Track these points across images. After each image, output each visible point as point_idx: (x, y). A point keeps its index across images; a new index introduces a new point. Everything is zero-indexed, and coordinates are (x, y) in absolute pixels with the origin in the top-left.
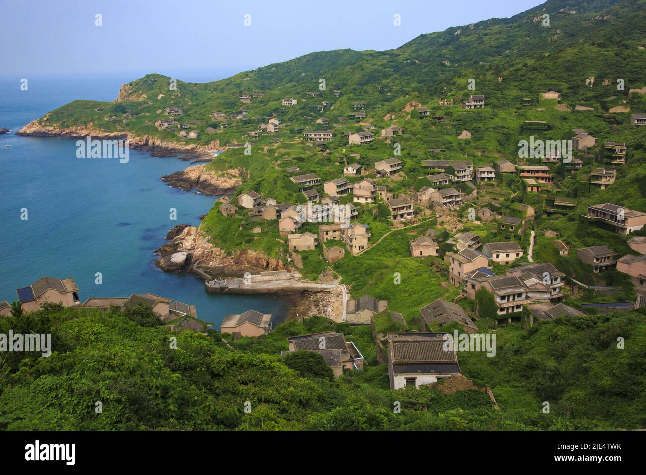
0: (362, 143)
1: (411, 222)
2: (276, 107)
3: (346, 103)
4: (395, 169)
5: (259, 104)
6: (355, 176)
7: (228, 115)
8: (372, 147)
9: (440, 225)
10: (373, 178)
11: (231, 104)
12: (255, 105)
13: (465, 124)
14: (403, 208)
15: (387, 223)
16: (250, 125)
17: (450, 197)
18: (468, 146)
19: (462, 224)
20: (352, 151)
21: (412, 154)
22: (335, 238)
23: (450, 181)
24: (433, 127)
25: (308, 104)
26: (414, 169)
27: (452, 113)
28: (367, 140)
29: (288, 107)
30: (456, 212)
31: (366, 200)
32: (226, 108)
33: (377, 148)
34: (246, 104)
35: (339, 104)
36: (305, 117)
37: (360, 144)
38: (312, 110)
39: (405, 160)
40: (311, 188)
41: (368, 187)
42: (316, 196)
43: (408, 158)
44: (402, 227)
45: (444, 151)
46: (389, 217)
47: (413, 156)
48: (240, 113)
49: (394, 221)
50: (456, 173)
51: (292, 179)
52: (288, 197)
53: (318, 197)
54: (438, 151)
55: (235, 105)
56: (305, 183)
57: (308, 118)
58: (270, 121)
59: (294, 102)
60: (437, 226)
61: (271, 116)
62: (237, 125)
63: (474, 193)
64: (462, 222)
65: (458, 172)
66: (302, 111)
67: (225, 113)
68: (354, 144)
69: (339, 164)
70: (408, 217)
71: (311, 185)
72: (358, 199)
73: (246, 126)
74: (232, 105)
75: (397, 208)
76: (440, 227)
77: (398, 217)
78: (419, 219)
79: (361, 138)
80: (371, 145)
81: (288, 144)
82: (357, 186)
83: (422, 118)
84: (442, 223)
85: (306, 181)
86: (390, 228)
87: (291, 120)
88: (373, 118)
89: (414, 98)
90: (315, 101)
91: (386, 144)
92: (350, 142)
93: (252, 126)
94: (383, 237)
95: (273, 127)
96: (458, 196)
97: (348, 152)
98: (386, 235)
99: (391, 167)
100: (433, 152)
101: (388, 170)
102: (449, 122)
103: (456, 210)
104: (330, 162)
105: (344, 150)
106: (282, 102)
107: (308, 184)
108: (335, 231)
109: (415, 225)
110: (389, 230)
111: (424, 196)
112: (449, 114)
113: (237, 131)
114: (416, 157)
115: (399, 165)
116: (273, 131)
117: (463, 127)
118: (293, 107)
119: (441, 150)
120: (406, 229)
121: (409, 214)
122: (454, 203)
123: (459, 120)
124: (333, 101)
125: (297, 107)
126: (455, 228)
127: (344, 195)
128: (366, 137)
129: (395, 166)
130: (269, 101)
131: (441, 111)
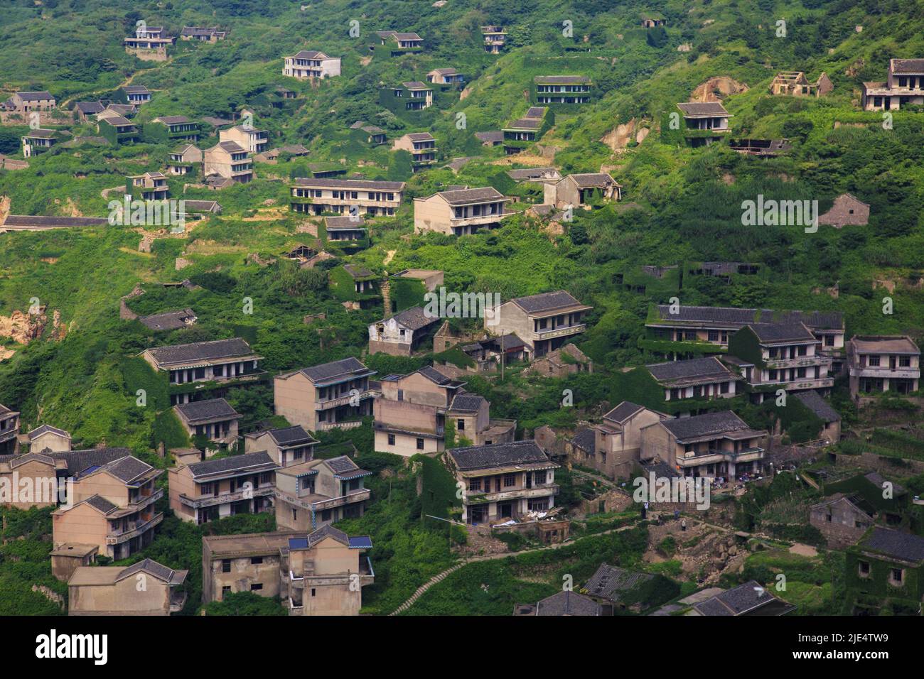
0: (458, 230)
1: (537, 534)
2: (255, 83)
3: (513, 78)
4: (560, 332)
5: (200, 69)
6: (405, 354)
7: (70, 107)
8: (494, 249)
9: (660, 552)
10: (462, 365)
11: (90, 62)
12: (184, 71)
13: (851, 170)
14: (510, 479)
15: (447, 536)
16: (140, 147)
17: (715, 446)
18: (851, 255)
19: (745, 554)
20: (415, 259)
21: (626, 280)
22: (259, 586)
23: (740, 385)
24: (727, 178)
25: (375, 76)
26: (624, 337)
27: (809, 125)
28: (479, 220)
29: (305, 87)
30: (731, 507)
31: (420, 446)
32: (67, 77)
33: (511, 250)
34: (149, 65)
35: (489, 78)
36: (356, 126)
37: (451, 232)
38: (390, 98)
39: (603, 301)
40: (220, 392)
41: (430, 396)
42: (226, 425)
43: (615, 294)
44: (498, 552)
45: (754, 270)
46: (452, 511)
47: (629, 287)
48: (118, 98)
49: (473, 531)
50: (766, 355)
51: (148, 356)
52: (124, 425)
53: (234, 428)
54: (729, 269)
55: (103, 67)
56: (200, 372)
57: (368, 129)
58: (224, 136)
59: (331, 67)
60: (646, 557)
61: (230, 115)
62: (85, 147)
63: (830, 435)
64: (748, 548)
65: (773, 352)
66: (351, 102)
67: (58, 99)
68: (431, 234)
69: (356, 306)
70: (533, 514)
71: (223, 380)
72: (391, 442)
73: (124, 149)
74: (93, 65)
75: (487, 479)
76: (658, 560)
77: (493, 511)
78: (574, 528)
79: (459, 211)
80: (493, 241)
81: (231, 224)
82: (389, 390)
83: (696, 142)
84: (669, 546)
85: (204, 364)
86: (457, 556)
87: (306, 134)
88: (566, 137)
89: (725, 65)
90: (405, 66)
91: (545, 237)
92: (419, 224)
93: (149, 152)
94: (425, 587)
95: (229, 160)
96: (745, 445)
97: (401, 264)
98: (435, 580)
99: (541, 324)
100: (710, 272)
101: (529, 337)
102: (789, 161)
103: (733, 499)
104: (325, 298)
105: (391, 253)
106: (282, 65)
107: (209, 376)
108: (257, 560)
109: (554, 546)
110: (449, 559)
111: (616, 439)
112: (799, 130)
113: (85, 168)
114: (641, 289)
115: (576, 317)
116: (227, 173)
117: (844, 181)
118: (324, 86)
119: (742, 270)
120: (511, 561)
121: (536, 504)
122: (732, 471)
123: (832, 154)
124: (472, 71)
125: (340, 86)
126: (721, 567)
127: (346, 426)
128: (477, 210)
129: (559, 320)
130: (237, 59)
131: (771, 117)
